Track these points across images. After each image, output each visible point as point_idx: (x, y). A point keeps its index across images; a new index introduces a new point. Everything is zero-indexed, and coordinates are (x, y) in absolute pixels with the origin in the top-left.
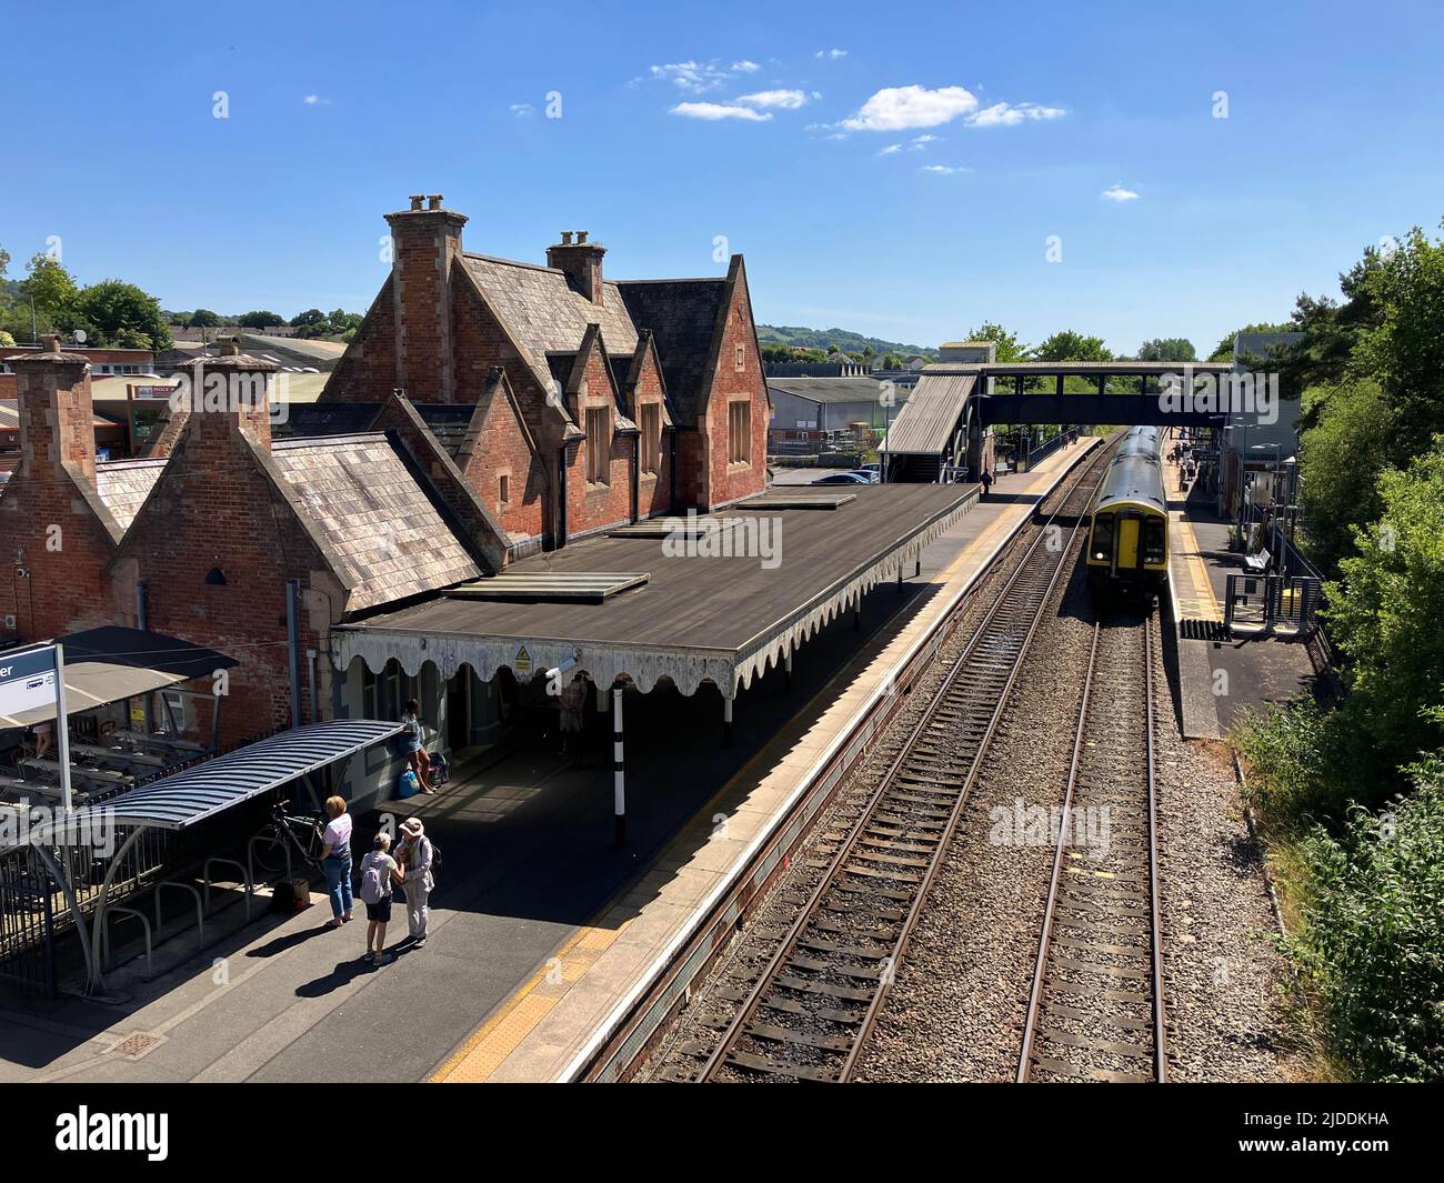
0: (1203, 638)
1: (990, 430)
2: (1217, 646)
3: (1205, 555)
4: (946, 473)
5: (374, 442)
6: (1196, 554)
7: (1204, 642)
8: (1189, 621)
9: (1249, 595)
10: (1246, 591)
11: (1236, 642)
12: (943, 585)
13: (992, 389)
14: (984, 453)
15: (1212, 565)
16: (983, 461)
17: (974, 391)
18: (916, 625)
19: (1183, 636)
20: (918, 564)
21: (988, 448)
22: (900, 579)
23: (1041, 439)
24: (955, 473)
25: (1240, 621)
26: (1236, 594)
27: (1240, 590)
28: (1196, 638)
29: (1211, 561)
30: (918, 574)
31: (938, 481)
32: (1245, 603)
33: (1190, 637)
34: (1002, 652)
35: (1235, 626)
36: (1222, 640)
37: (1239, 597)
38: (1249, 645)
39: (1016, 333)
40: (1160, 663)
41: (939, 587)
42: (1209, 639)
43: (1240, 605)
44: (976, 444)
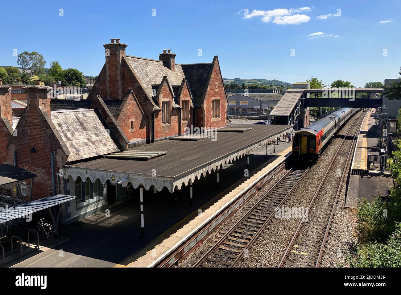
0: (359, 175)
1: (308, 109)
2: (362, 177)
3: (368, 148)
4: (291, 122)
5: (89, 111)
6: (365, 148)
7: (359, 176)
8: (355, 169)
9: (375, 161)
10: (374, 160)
11: (369, 176)
12: (280, 156)
13: (308, 97)
14: (305, 116)
15: (369, 151)
16: (305, 118)
17: (302, 97)
18: (267, 168)
19: (352, 174)
20: (274, 149)
21: (307, 114)
22: (266, 154)
23: (326, 112)
24: (294, 122)
25: (372, 170)
26: (371, 161)
27: (372, 159)
28: (356, 175)
29: (369, 150)
30: (274, 152)
31: (288, 124)
32: (374, 164)
33: (354, 174)
34: (295, 177)
35: (370, 171)
36: (365, 175)
37: (372, 162)
38: (374, 177)
39: (321, 80)
40: (345, 182)
41: (279, 156)
42: (361, 175)
43: (372, 164)
44: (303, 113)
